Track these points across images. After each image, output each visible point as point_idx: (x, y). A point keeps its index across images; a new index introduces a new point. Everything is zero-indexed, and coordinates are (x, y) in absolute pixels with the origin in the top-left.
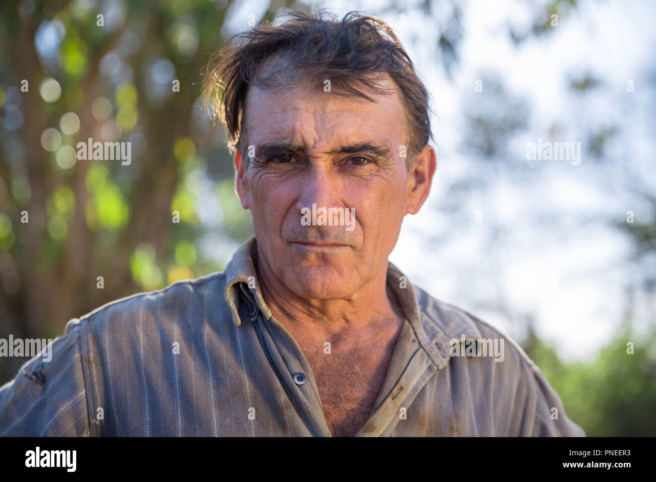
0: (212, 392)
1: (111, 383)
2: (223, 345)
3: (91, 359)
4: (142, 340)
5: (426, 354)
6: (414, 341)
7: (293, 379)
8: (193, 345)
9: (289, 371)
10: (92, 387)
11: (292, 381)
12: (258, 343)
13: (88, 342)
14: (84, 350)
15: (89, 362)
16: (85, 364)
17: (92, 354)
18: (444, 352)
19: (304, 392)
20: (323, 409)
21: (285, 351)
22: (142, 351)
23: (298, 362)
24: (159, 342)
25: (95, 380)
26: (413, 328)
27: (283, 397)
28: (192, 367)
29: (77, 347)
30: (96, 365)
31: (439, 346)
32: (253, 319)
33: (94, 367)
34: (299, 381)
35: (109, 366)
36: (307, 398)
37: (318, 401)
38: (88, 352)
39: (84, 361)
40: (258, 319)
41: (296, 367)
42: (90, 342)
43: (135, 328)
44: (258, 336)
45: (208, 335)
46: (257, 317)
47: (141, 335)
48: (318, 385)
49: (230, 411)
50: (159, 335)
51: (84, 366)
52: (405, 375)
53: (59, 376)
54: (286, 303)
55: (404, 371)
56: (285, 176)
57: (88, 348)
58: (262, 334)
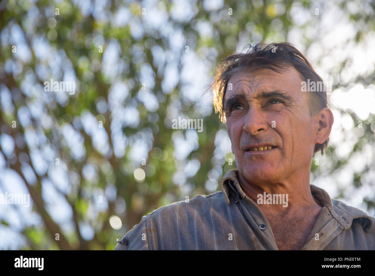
0: (215, 238)
1: (161, 240)
2: (220, 216)
3: (152, 229)
4: (178, 217)
5: (336, 221)
6: (329, 215)
7: (259, 227)
8: (205, 218)
9: (257, 224)
10: (152, 243)
11: (258, 227)
12: (239, 211)
13: (150, 222)
14: (148, 225)
15: (150, 231)
16: (149, 232)
17: (152, 227)
18: (348, 221)
19: (265, 233)
20: (277, 244)
21: (254, 215)
22: (177, 222)
23: (261, 220)
24: (187, 218)
25: (154, 239)
26: (328, 209)
27: (253, 236)
28: (204, 227)
29: (144, 225)
30: (154, 232)
31: (344, 218)
32: (236, 202)
33: (153, 233)
34: (262, 228)
35: (161, 231)
36: (267, 237)
37: (273, 238)
38: (150, 226)
39: (148, 230)
40: (239, 201)
41: (260, 222)
42: (151, 221)
43: (174, 212)
44: (239, 209)
45: (213, 211)
46: (239, 200)
47: (177, 215)
48: (274, 232)
49: (225, 245)
50: (187, 215)
51: (148, 233)
52: (324, 228)
53: (135, 240)
54: (253, 194)
55: (324, 227)
56: (239, 117)
57: (150, 224)
58: (241, 208)
